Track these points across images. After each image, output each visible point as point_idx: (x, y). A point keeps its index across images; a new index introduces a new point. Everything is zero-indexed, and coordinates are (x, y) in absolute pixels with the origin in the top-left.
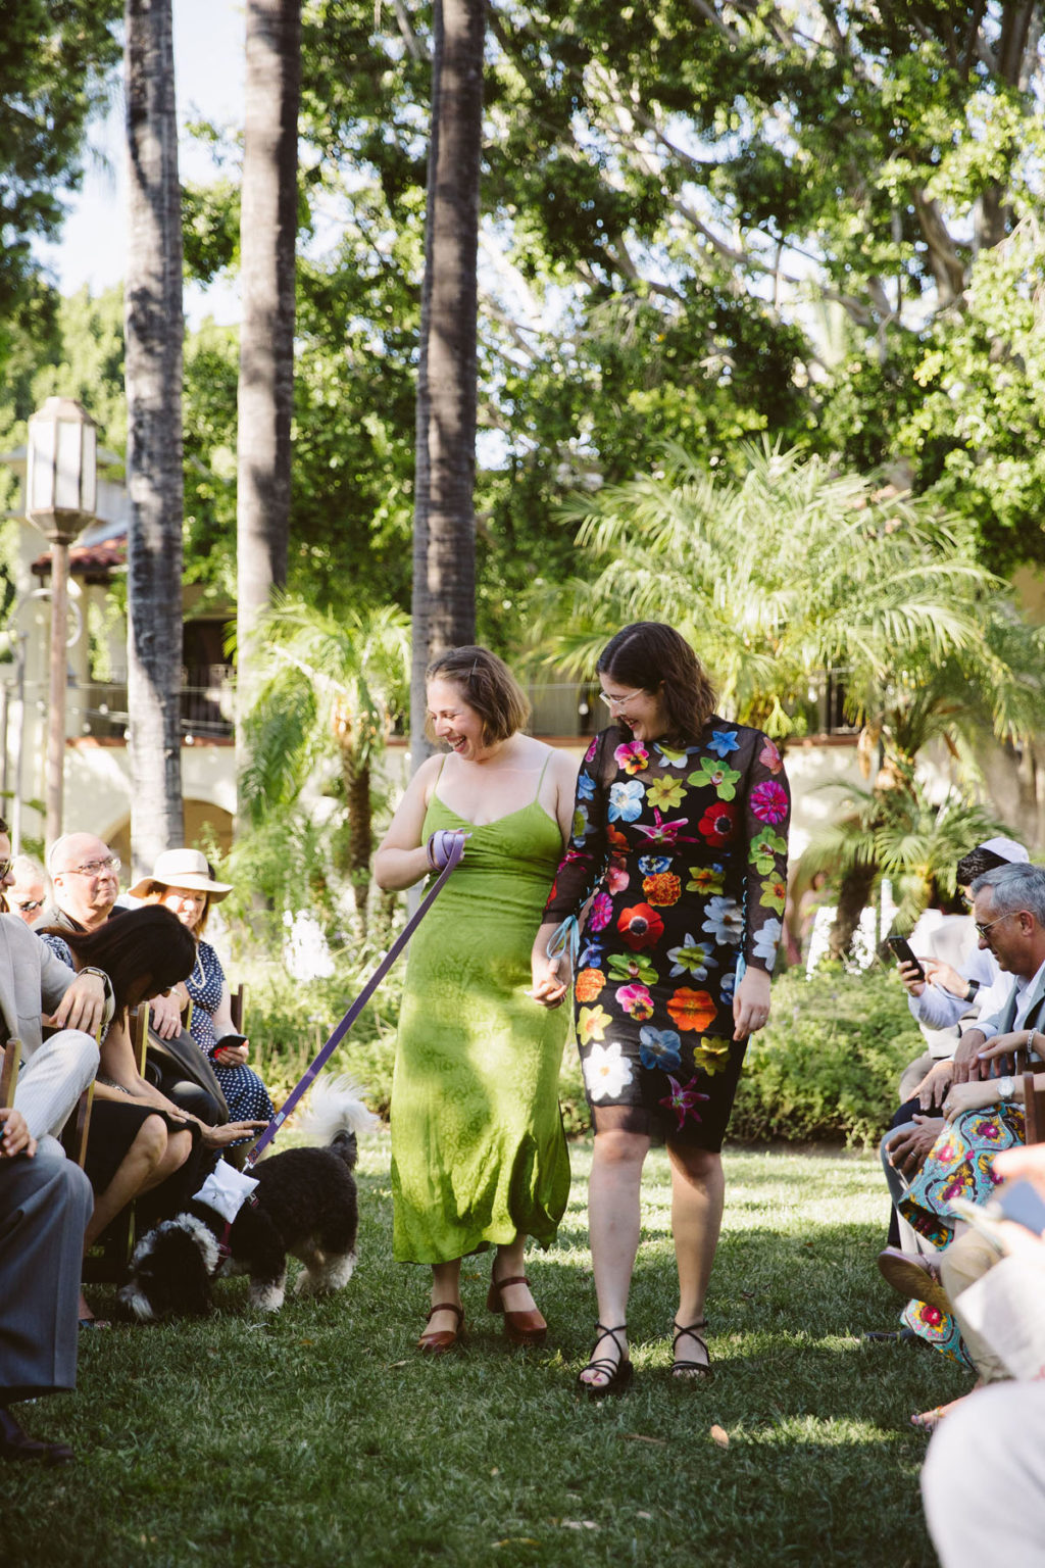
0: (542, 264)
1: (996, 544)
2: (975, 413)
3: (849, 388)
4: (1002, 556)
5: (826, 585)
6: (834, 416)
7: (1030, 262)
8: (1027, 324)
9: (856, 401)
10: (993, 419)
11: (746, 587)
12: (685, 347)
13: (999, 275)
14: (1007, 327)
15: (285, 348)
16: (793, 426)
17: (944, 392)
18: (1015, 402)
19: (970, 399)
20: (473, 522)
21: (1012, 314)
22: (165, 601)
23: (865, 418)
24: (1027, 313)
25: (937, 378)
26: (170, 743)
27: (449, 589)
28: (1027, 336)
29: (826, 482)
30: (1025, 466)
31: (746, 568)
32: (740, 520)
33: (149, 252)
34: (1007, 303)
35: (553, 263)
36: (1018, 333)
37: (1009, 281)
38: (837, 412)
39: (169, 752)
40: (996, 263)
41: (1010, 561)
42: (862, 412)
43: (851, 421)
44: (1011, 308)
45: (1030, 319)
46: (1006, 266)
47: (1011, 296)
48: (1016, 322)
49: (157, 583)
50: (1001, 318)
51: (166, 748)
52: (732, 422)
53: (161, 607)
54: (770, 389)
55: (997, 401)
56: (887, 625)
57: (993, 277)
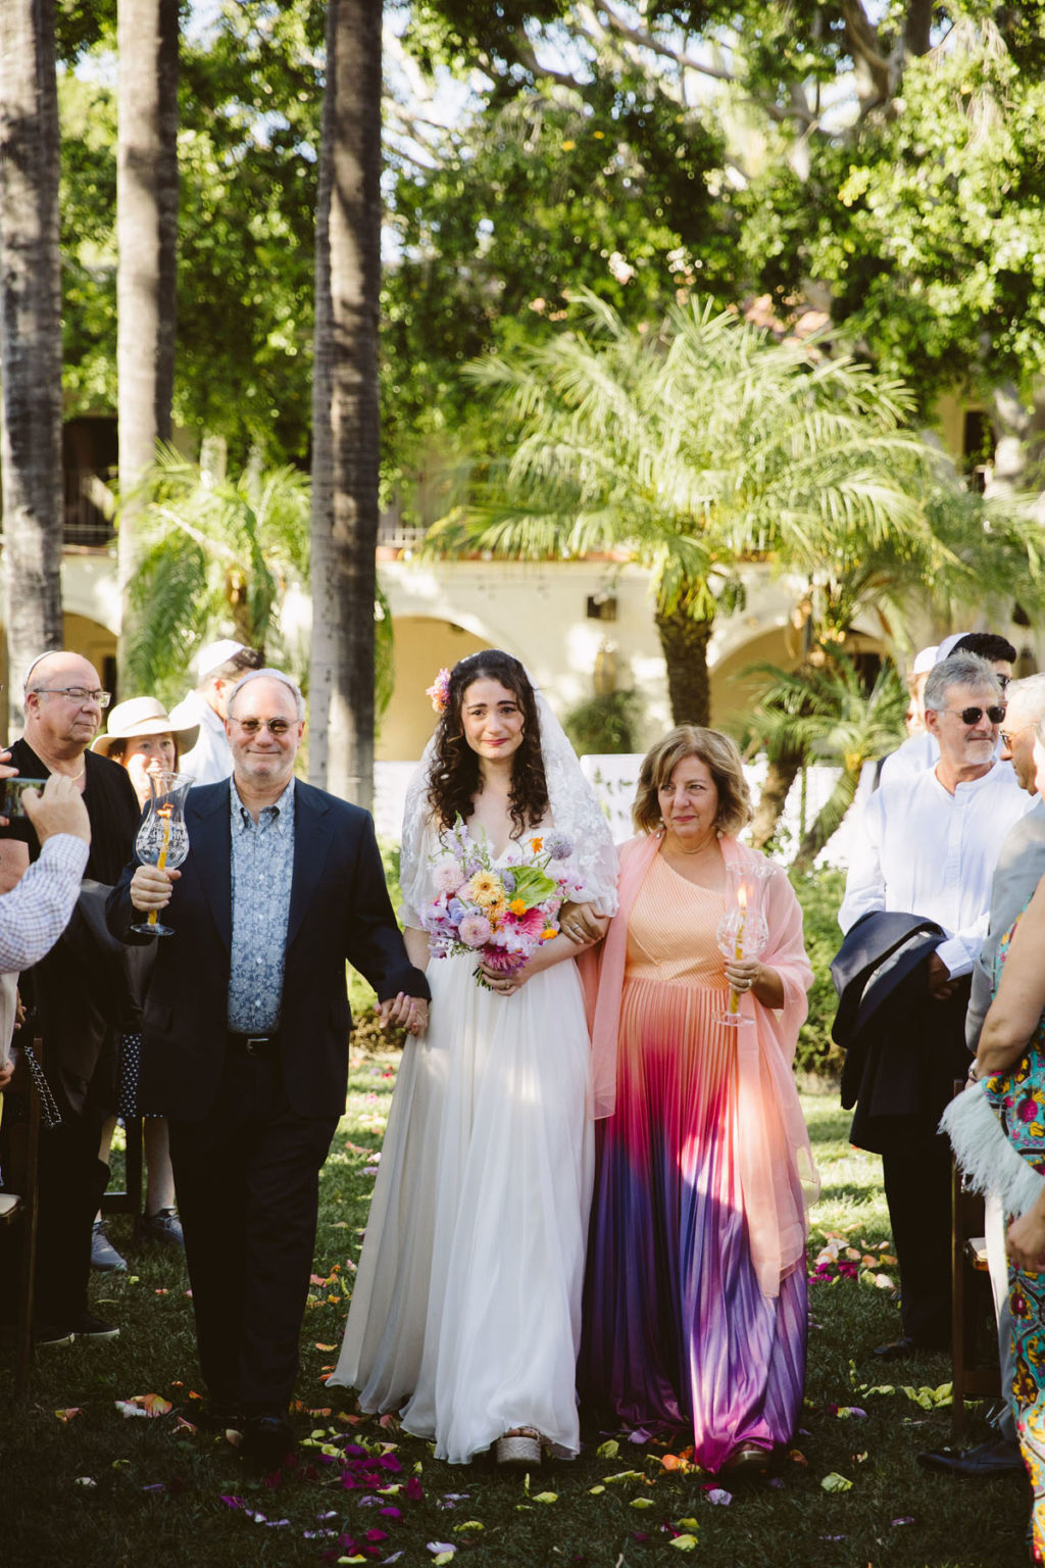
0: (439, 60)
1: (920, 372)
2: (902, 234)
3: (769, 205)
4: (926, 384)
5: (759, 457)
6: (753, 236)
7: (963, 74)
8: (960, 140)
9: (776, 219)
10: (920, 240)
11: (673, 462)
12: (593, 153)
13: (931, 85)
14: (938, 142)
15: (168, 174)
16: (708, 244)
17: (870, 211)
18: (945, 223)
19: (897, 219)
20: (377, 383)
21: (945, 128)
22: (44, 472)
23: (785, 238)
24: (961, 128)
25: (862, 197)
26: (50, 626)
27: (351, 456)
28: (961, 154)
29: (759, 348)
30: (953, 291)
31: (672, 443)
32: (668, 389)
33: (20, 84)
34: (939, 117)
35: (450, 57)
36: (951, 151)
37: (942, 92)
38: (755, 230)
39: (50, 636)
40: (929, 73)
41: (933, 388)
42: (783, 231)
43: (770, 240)
44: (943, 122)
45: (964, 134)
46: (939, 75)
47: (944, 108)
48: (949, 138)
49: (35, 452)
50: (932, 132)
51: (46, 633)
52: (643, 240)
53: (39, 478)
54: (683, 203)
55: (926, 222)
56: (824, 505)
57: (925, 87)
